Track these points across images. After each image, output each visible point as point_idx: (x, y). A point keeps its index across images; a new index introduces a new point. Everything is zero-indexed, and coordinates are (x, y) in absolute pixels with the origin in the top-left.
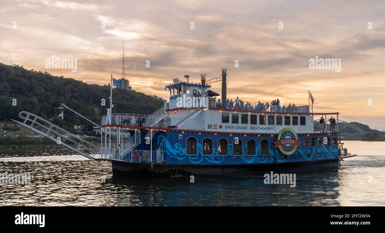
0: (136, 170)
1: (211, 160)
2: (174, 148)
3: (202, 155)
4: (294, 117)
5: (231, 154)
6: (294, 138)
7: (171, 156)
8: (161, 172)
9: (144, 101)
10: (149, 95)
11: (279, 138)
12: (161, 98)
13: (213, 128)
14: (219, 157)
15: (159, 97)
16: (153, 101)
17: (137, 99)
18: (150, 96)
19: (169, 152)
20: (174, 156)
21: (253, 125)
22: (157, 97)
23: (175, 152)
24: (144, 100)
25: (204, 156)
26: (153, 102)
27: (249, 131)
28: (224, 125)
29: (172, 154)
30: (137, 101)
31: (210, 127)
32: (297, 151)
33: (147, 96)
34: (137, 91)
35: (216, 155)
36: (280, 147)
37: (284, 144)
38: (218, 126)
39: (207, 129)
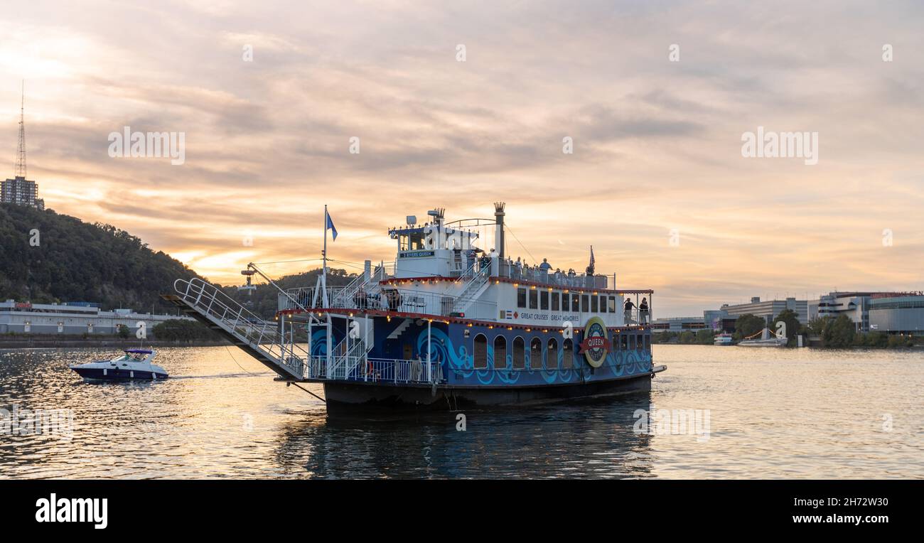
0: (378, 400)
1: (503, 376)
2: (459, 355)
3: (494, 369)
4: (601, 297)
5: (528, 367)
6: (603, 336)
7: (455, 371)
8: (425, 403)
9: (77, 239)
10: (93, 223)
11: (586, 337)
12: (126, 233)
13: (506, 316)
14: (514, 371)
15: (119, 230)
16: (103, 238)
17: (59, 234)
18: (94, 227)
19: (452, 363)
20: (458, 370)
21: (555, 313)
22: (113, 229)
23: (459, 363)
24: (77, 237)
25: (495, 371)
26: (104, 242)
27: (549, 323)
28: (521, 311)
29: (456, 366)
30: (60, 237)
31: (502, 314)
32: (606, 360)
33: (88, 226)
34: (59, 212)
35: (510, 369)
36: (587, 352)
37: (592, 348)
38: (513, 314)
39: (499, 321)
